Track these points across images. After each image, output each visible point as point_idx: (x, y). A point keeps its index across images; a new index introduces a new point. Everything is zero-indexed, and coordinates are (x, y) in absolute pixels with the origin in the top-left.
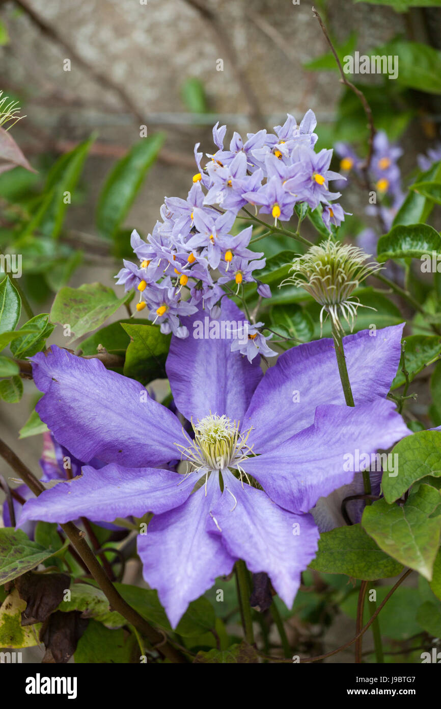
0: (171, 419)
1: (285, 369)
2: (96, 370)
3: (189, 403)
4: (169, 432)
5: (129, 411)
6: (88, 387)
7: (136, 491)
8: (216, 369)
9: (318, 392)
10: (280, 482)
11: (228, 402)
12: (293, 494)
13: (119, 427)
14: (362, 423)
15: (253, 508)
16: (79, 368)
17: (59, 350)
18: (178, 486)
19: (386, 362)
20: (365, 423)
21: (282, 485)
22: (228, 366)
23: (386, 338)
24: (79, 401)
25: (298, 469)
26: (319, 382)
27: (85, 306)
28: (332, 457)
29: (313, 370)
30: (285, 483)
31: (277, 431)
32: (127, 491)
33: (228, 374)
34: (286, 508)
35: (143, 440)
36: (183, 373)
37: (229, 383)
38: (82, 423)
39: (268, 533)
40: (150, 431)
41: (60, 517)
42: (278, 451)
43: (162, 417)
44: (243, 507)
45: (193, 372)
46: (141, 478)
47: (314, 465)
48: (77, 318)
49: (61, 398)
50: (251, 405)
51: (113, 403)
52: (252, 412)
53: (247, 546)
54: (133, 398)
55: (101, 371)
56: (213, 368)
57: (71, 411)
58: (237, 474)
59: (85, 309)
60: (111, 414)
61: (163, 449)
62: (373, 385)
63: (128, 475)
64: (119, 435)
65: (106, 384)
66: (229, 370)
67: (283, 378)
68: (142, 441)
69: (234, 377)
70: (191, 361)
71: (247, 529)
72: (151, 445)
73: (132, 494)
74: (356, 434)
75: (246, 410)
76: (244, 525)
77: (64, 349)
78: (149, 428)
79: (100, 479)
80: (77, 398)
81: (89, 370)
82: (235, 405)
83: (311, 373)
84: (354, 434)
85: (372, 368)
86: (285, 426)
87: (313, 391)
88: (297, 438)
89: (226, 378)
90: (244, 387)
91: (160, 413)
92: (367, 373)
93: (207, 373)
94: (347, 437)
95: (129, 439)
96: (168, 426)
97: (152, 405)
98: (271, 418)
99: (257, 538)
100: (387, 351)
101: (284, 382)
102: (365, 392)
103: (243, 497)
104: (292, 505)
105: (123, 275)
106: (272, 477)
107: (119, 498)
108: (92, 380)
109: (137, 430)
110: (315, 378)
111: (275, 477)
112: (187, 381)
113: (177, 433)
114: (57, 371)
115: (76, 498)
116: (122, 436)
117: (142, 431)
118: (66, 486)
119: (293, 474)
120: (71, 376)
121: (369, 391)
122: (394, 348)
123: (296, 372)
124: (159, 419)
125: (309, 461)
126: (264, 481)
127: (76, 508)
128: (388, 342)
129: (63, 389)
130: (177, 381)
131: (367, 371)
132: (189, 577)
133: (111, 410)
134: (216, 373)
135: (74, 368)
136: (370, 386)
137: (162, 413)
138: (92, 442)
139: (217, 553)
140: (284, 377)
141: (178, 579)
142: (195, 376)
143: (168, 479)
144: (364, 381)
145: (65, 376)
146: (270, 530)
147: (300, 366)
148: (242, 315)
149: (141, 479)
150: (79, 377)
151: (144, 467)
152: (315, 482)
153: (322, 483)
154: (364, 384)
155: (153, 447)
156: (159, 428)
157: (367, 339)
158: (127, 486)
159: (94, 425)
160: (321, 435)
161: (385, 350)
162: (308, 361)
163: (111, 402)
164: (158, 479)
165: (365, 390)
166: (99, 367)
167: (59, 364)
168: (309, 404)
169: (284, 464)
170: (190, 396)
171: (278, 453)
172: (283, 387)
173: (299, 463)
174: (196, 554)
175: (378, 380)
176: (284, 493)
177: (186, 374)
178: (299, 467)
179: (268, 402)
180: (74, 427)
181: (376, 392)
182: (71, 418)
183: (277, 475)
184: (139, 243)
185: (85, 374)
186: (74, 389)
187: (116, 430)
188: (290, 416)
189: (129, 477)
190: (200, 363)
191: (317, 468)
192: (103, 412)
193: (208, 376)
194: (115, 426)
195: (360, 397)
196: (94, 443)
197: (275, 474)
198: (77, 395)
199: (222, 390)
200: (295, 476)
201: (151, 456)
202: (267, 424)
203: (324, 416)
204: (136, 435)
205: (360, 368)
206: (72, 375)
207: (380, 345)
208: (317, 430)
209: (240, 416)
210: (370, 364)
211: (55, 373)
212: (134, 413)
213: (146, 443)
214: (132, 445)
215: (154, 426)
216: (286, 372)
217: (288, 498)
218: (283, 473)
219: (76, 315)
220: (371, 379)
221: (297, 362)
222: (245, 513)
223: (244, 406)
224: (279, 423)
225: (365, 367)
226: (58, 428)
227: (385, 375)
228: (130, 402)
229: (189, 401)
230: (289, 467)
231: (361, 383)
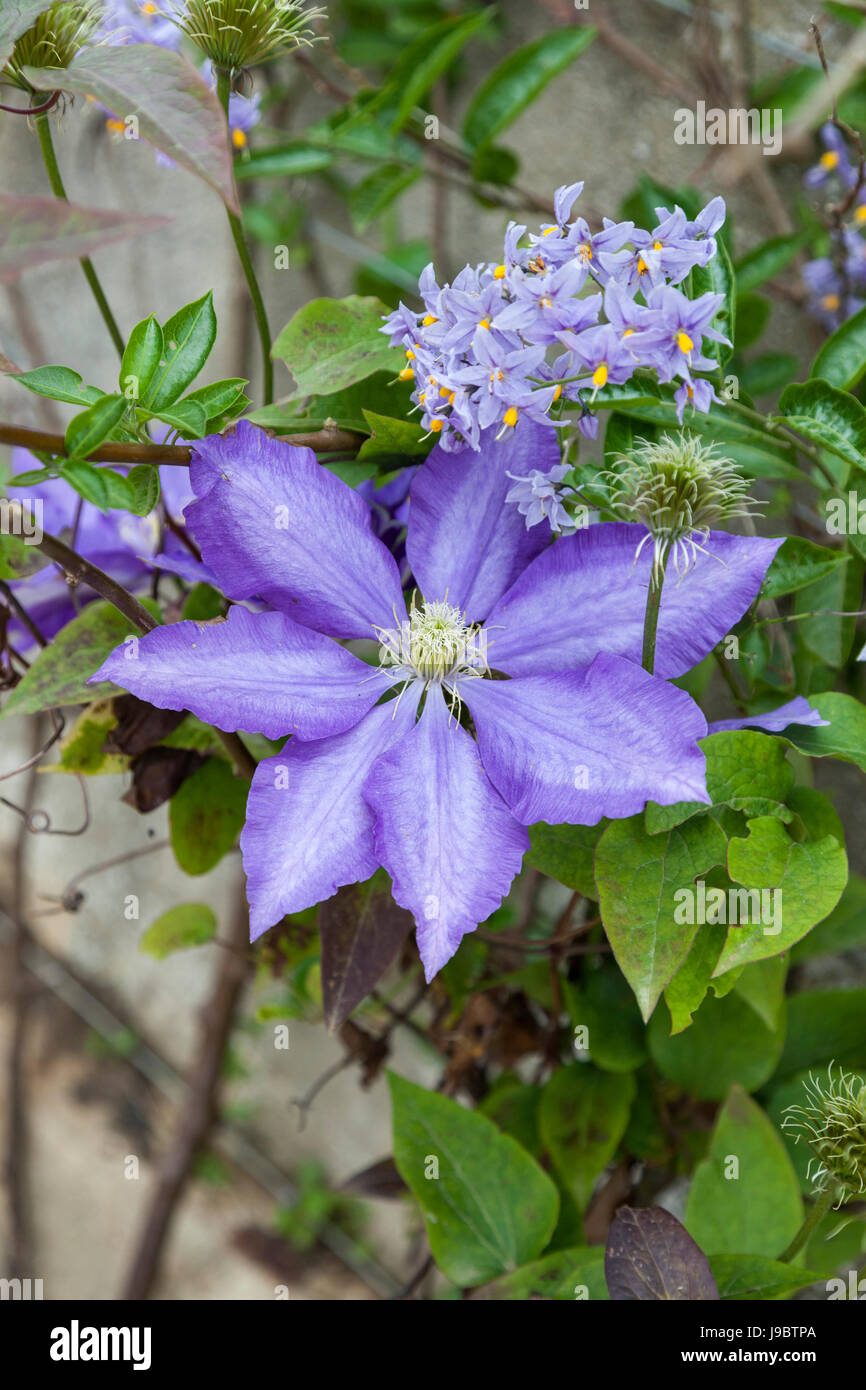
0: (388, 575)
1: (584, 547)
2: (299, 470)
3: (426, 551)
4: (377, 596)
5: (325, 549)
6: (274, 500)
7: (294, 673)
8: (482, 514)
9: (618, 603)
10: (503, 744)
11: (484, 569)
12: (513, 772)
13: (301, 571)
14: (650, 722)
15: (448, 768)
16: (271, 465)
17: (250, 430)
18: (358, 686)
19: (734, 592)
20: (654, 728)
21: (504, 749)
22: (503, 514)
23: (748, 554)
24: (253, 520)
25: (537, 738)
26: (625, 588)
27: (336, 340)
28: (588, 748)
29: (623, 565)
30: (510, 749)
31: (536, 643)
32: (281, 669)
33: (497, 527)
34: (497, 788)
35: (332, 598)
36: (432, 503)
37: (496, 539)
38: (248, 550)
39: (452, 826)
40: (347, 588)
41: (158, 694)
42: (520, 688)
43: (374, 569)
44: (435, 762)
45: (447, 508)
46: (311, 651)
47: (559, 745)
48: (315, 359)
49: (225, 507)
50: (516, 585)
51: (305, 533)
52: (513, 598)
53: (410, 845)
54: (340, 531)
55: (307, 473)
56: (479, 512)
57: (236, 529)
58: (448, 697)
59: (333, 345)
60: (295, 549)
61: (359, 620)
62: (702, 620)
63: (293, 638)
64: (298, 582)
65: (304, 499)
66: (501, 520)
67: (576, 563)
68: (332, 601)
69: (505, 533)
70: (450, 490)
71: (424, 808)
72: (343, 610)
73: (285, 680)
74: (636, 734)
75: (507, 588)
76: (422, 799)
77: (259, 429)
78: (346, 583)
79: (250, 635)
80: (251, 514)
81: (288, 470)
82: (491, 576)
83: (618, 569)
84: (632, 731)
85: (710, 593)
86: (551, 639)
87: (612, 598)
88: (555, 680)
89: (494, 531)
90: (515, 551)
91: (374, 564)
92: (700, 598)
93: (467, 517)
94: (621, 729)
95: (312, 591)
96: (379, 584)
97: (367, 546)
98: (536, 619)
99: (432, 832)
100: (743, 576)
101: (575, 569)
102: (686, 627)
103: (442, 743)
104: (506, 787)
105: (394, 321)
106: (496, 729)
107: (263, 682)
108: (284, 490)
109: (328, 582)
110: (621, 580)
111: (500, 730)
112: (434, 517)
113: (388, 598)
114: (233, 463)
115: (200, 661)
116: (302, 585)
117: (334, 585)
118: (194, 629)
119: (525, 741)
120: (254, 477)
121: (693, 627)
122: (754, 576)
123: (597, 560)
124: (369, 571)
125: (554, 733)
126: (483, 729)
127: (189, 682)
128: (748, 562)
129: (234, 495)
130: (422, 510)
131: (701, 595)
132: (305, 868)
133: (299, 543)
134: (480, 520)
135: (264, 464)
136: (697, 621)
137: (377, 562)
138: (254, 579)
139: (362, 835)
140: (579, 562)
141: (287, 865)
142: (449, 514)
143: (349, 668)
144: (691, 609)
145: (244, 474)
146: (456, 819)
147: (608, 553)
148: (552, 436)
149: (311, 654)
150: (266, 480)
151: (323, 633)
152: (548, 779)
153: (557, 788)
154: (689, 614)
155: (344, 613)
156: (365, 588)
157: (719, 546)
158: (285, 662)
159: (265, 559)
160: (589, 699)
161: (739, 572)
162: (620, 550)
163: (302, 532)
164: (334, 662)
165: (687, 624)
166: (307, 467)
167: (241, 452)
168: (598, 616)
169: (520, 717)
170: (430, 541)
171: (519, 691)
172: (571, 576)
173: (540, 727)
174: (332, 825)
175: (712, 616)
176: (503, 763)
177: (437, 507)
178: (537, 733)
179: (541, 591)
180: (234, 551)
181: (703, 633)
182: (234, 539)
183: (504, 729)
184: (430, 286)
185: (277, 477)
186: (251, 499)
187: (296, 575)
188: (562, 626)
189: (295, 644)
190: (462, 497)
191: (562, 754)
192: (284, 544)
193: (468, 521)
194: (297, 569)
195: (677, 633)
196: (257, 581)
197: (502, 726)
198: (253, 511)
199: (481, 549)
200: (527, 747)
201: (338, 622)
202: (525, 628)
203: (605, 671)
204: (323, 589)
205: (692, 588)
206: (256, 477)
207: (735, 562)
208: (586, 687)
209: (494, 595)
210: (710, 587)
211: (230, 469)
212: (333, 556)
213: (337, 604)
214: (313, 599)
215: (358, 582)
216: (584, 554)
217: (505, 774)
218: (513, 731)
219: (315, 353)
220: (701, 611)
221: (605, 545)
222: (433, 776)
223: (505, 580)
224: (544, 631)
225: (702, 588)
226: (211, 544)
227: (724, 612)
228: (333, 536)
229: (426, 550)
230: (525, 725)
231: (685, 610)
